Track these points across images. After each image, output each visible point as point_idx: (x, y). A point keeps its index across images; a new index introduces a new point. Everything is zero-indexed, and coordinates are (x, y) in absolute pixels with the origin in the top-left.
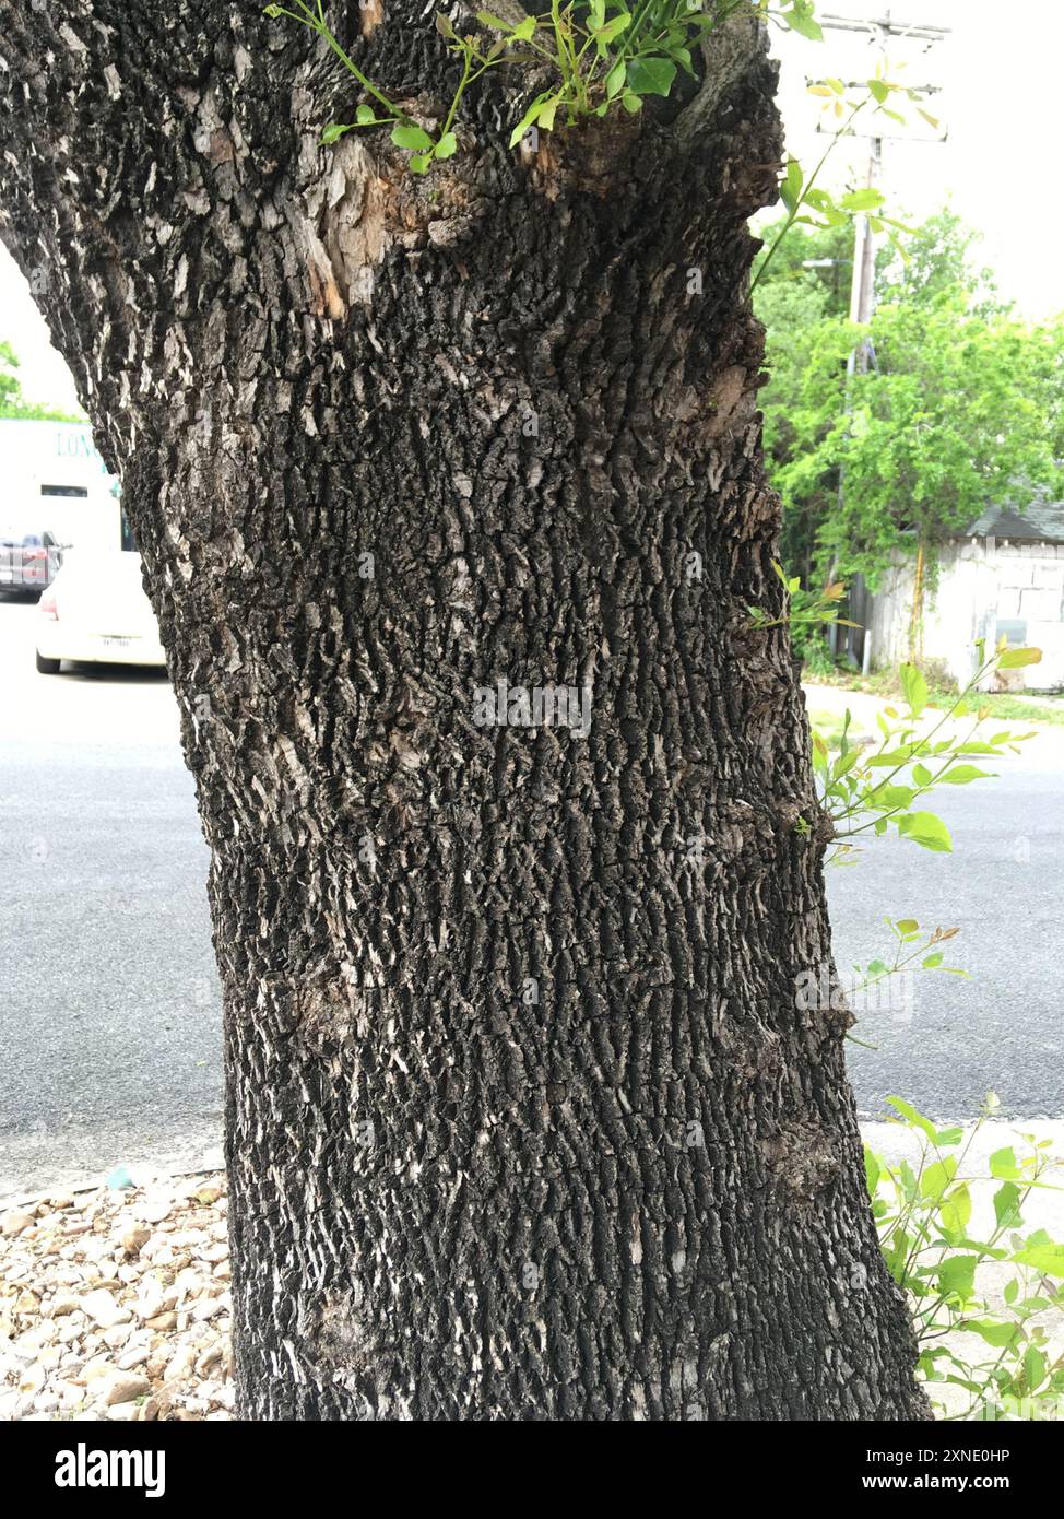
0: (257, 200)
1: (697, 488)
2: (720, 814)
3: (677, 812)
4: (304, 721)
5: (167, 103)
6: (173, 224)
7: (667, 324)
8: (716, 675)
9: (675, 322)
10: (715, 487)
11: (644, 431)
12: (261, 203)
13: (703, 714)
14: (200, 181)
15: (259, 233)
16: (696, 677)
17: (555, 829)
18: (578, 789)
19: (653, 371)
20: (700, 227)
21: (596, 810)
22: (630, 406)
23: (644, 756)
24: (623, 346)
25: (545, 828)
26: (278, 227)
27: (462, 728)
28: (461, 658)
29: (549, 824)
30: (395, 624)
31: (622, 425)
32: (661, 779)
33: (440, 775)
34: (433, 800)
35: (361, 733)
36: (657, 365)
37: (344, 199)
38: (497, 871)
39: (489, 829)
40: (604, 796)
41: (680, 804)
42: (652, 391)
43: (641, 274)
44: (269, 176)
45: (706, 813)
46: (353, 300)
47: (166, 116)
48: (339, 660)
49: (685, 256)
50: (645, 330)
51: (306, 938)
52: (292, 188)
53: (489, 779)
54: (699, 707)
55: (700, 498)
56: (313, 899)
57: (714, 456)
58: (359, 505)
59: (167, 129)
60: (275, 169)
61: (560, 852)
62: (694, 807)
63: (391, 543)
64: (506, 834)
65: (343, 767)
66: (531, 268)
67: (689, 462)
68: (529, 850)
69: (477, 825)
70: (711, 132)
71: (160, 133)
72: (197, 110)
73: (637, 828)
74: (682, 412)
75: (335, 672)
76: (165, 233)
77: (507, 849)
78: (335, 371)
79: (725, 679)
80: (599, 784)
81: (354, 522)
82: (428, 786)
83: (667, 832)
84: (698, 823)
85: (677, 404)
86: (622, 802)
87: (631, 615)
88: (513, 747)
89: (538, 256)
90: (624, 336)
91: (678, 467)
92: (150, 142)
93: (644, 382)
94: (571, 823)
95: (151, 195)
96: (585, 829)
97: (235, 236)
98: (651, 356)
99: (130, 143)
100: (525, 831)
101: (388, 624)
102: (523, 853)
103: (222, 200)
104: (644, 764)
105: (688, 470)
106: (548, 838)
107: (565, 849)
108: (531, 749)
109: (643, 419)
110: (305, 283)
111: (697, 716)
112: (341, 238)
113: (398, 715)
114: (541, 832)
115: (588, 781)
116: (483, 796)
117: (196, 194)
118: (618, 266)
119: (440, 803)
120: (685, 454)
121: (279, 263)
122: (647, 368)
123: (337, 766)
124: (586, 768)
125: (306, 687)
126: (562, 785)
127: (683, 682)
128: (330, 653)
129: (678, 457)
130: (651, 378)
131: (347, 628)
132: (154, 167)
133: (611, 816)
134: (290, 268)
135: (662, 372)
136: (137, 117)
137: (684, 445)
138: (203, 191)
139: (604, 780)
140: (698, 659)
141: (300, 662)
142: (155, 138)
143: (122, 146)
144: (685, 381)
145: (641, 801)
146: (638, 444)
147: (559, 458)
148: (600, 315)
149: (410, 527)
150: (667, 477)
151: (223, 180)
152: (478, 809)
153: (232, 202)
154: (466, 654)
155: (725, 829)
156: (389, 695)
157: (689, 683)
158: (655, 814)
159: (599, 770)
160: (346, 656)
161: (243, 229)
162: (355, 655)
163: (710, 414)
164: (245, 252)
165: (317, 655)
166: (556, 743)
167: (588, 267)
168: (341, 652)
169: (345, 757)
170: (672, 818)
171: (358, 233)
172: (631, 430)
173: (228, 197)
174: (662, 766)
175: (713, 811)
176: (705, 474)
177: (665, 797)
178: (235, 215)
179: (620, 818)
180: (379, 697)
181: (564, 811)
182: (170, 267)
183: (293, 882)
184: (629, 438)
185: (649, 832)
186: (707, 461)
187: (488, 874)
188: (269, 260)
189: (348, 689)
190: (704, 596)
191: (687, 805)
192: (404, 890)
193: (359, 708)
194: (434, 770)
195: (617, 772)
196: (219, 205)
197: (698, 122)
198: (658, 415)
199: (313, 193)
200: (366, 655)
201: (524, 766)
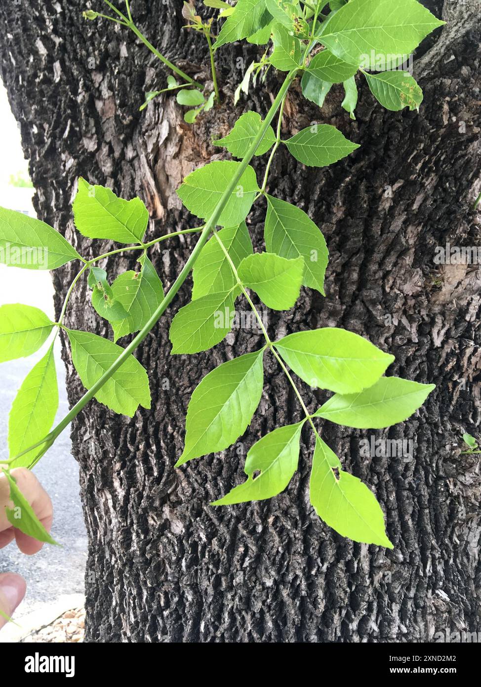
0: (122, 141)
1: (420, 344)
2: (417, 606)
3: (375, 604)
4: (116, 484)
5: (81, 83)
6: (75, 158)
7: (397, 224)
8: (425, 492)
9: (404, 222)
10: (438, 343)
11: (374, 303)
12: (125, 143)
13: (410, 522)
14: (94, 130)
15: (123, 162)
16: (405, 493)
17: (269, 607)
18: (290, 577)
19: (384, 258)
20: (426, 151)
21: (302, 597)
22: (362, 283)
23: (349, 557)
24: (355, 242)
25: (260, 604)
26: (133, 158)
27: (207, 515)
28: (215, 461)
29: (264, 602)
30: (174, 430)
31: (355, 297)
32: (363, 577)
33: (191, 546)
34: (184, 564)
35: (144, 503)
36: (387, 253)
37: (167, 140)
38: (222, 629)
39: (219, 595)
40: (311, 586)
41: (380, 597)
42: (381, 274)
43: (370, 189)
44: (128, 126)
45: (404, 604)
46: (170, 207)
47: (80, 90)
48: (138, 449)
49: (412, 173)
50: (376, 229)
51: (110, 626)
52: (140, 133)
53: (224, 557)
54: (407, 517)
55: (423, 352)
56: (114, 603)
57: (439, 320)
58: (159, 345)
59: (79, 99)
60: (131, 121)
61: (270, 624)
62: (392, 600)
63: (177, 372)
64: (231, 602)
65: (132, 523)
66: (281, 187)
67: (415, 325)
68: (248, 618)
69: (211, 591)
70: (434, 77)
71: (76, 101)
72: (100, 85)
73: (336, 617)
74: (409, 288)
75: (134, 457)
76: (71, 162)
77: (232, 614)
78: (154, 253)
79: (434, 494)
80: (308, 577)
81: (153, 356)
82: (182, 551)
83: (364, 621)
84: (395, 615)
85: (405, 282)
86: (325, 594)
87: (347, 446)
88: (243, 536)
89: (286, 177)
90: (356, 234)
91: (404, 328)
92: (69, 107)
93: (374, 267)
94: (281, 605)
95: (66, 140)
96: (292, 612)
97: (109, 165)
98: (383, 248)
99: (60, 108)
100: (247, 603)
101: (170, 429)
102: (243, 618)
103: (105, 142)
104: (349, 564)
105: (414, 330)
106: (262, 612)
107: (275, 622)
108: (257, 540)
109: (373, 293)
110: (145, 195)
111: (404, 524)
112: (167, 165)
113: (169, 495)
114: (258, 606)
115: (299, 573)
116: (217, 569)
117: (91, 138)
118: (350, 183)
119: (188, 567)
120: (411, 319)
121: (133, 181)
122: (377, 257)
123: (129, 521)
124: (298, 562)
125: (119, 461)
126: (278, 572)
127: (393, 497)
128: (132, 443)
129: (405, 321)
130: (381, 264)
131: (145, 427)
132: (69, 122)
133: (315, 604)
134: (138, 183)
135: (392, 259)
136: (65, 92)
137: (411, 312)
138: (95, 136)
139: (313, 572)
140: (410, 479)
141: (116, 444)
142: (73, 105)
143: (56, 111)
144: (414, 265)
145: (342, 595)
146: (369, 311)
147: (298, 323)
148: (334, 220)
149: (190, 363)
150: (393, 336)
151: (107, 129)
152: (212, 579)
153: (109, 143)
154: (218, 459)
155: (419, 619)
156: (164, 480)
157: (399, 498)
158: (354, 604)
159: (310, 563)
160: (141, 447)
161: (114, 160)
162: (148, 446)
163: (437, 289)
164: (114, 175)
165: (125, 441)
166: (277, 539)
167: (324, 185)
168: (139, 443)
169: (134, 517)
170: (370, 609)
171: (176, 162)
172: (363, 301)
173: (108, 140)
174: (366, 566)
175: (410, 605)
176: (430, 334)
177: (364, 592)
178: (111, 151)
179: (322, 607)
180: (158, 480)
181: (277, 594)
182: (69, 184)
183: (106, 586)
184: (359, 307)
185: (347, 620)
186: (433, 323)
187: (216, 628)
188: (128, 179)
189: (140, 470)
190: (420, 427)
191: (386, 599)
192: (161, 622)
193: (144, 485)
194: (187, 541)
195: (324, 569)
196: (103, 144)
197: (424, 70)
198: (388, 290)
199: (149, 136)
200: (154, 448)
201: (250, 553)
